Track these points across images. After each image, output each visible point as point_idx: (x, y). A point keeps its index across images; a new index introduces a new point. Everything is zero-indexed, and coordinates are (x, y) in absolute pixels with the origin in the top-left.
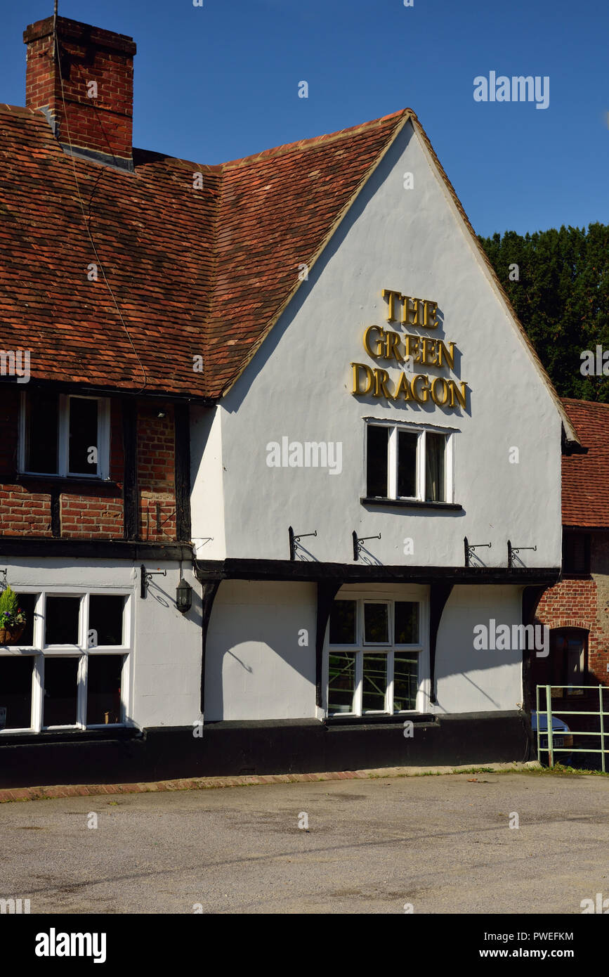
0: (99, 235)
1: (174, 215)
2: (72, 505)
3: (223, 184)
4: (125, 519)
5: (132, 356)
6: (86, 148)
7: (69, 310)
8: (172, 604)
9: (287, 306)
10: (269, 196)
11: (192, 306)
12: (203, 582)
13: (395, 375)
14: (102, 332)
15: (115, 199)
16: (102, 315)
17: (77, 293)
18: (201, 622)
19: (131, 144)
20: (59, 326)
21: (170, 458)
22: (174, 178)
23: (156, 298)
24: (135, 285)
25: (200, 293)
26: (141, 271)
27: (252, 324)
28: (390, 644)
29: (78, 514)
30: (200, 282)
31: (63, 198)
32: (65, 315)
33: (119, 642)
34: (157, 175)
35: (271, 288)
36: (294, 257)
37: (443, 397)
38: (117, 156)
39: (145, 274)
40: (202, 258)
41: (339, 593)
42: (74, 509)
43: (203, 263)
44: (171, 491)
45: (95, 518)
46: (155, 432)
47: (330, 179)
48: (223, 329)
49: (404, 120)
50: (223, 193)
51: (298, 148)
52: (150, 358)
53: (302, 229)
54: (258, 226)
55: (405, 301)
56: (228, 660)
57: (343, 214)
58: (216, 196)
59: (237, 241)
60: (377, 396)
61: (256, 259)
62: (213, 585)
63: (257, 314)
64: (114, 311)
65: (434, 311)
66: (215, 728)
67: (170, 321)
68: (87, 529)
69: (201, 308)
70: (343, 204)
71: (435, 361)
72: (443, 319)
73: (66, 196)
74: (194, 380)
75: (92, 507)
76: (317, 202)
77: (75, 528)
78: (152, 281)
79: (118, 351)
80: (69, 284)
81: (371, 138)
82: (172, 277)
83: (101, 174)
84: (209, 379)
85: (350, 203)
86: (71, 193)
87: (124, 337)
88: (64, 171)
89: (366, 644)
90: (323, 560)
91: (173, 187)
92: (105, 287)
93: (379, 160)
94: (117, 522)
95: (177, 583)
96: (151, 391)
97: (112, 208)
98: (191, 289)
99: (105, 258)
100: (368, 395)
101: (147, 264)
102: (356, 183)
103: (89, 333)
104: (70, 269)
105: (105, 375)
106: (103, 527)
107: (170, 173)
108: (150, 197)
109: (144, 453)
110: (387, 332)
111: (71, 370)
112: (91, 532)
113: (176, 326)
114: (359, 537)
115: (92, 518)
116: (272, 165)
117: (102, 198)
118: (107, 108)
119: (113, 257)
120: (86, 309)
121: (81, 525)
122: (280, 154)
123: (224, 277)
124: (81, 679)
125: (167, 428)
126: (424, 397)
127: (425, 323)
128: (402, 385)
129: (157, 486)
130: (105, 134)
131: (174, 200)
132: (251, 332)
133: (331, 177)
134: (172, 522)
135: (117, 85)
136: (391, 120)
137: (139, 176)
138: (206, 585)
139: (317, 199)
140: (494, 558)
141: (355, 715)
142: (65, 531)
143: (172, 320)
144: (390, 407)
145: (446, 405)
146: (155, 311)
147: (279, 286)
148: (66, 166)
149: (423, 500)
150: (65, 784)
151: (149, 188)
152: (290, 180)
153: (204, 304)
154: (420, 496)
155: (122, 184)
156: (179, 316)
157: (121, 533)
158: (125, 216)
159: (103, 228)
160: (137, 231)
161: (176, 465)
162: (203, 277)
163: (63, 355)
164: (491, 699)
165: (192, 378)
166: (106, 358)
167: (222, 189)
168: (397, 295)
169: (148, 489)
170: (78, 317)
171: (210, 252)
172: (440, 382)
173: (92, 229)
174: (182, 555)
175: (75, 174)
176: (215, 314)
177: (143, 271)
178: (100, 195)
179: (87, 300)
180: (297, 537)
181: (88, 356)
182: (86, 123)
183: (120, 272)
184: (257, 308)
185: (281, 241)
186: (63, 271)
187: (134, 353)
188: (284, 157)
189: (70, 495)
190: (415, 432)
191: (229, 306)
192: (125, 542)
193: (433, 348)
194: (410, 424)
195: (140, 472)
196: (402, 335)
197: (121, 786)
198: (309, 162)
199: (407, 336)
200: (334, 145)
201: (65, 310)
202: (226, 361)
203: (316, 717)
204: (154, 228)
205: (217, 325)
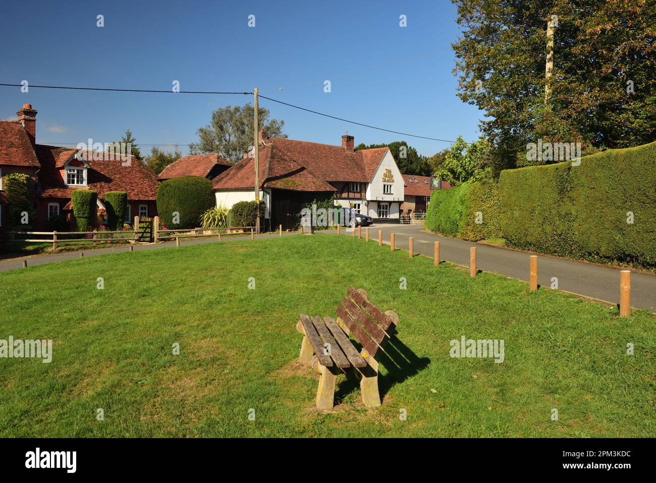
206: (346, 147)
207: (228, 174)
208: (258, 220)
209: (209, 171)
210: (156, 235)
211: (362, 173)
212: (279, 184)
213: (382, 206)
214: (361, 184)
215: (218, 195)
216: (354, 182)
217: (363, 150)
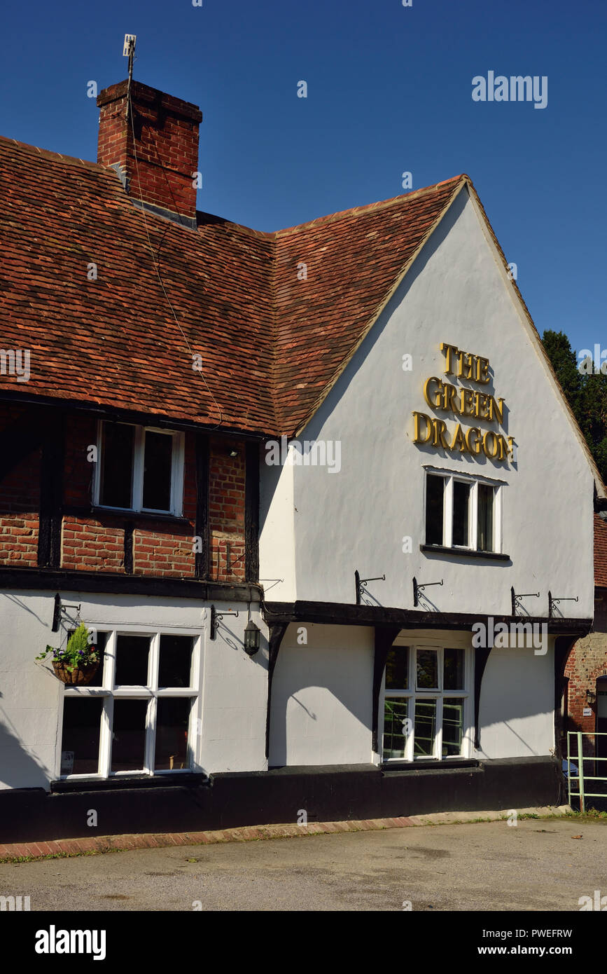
0: (169, 281)
1: (235, 271)
2: (145, 541)
3: (277, 249)
4: (196, 558)
5: (206, 393)
6: (154, 205)
7: (143, 346)
8: (241, 647)
9: (356, 352)
10: (325, 256)
11: (257, 353)
12: (270, 624)
13: (452, 426)
14: (176, 369)
15: (182, 251)
16: (174, 353)
17: (151, 331)
18: (267, 666)
19: (195, 204)
20: (135, 360)
21: (240, 498)
22: (233, 239)
23: (224, 342)
24: (205, 329)
25: (264, 341)
26: (209, 316)
27: (321, 369)
28: (439, 690)
29: (151, 550)
30: (263, 332)
31: (134, 245)
32: (140, 351)
33: (187, 684)
34: (218, 235)
35: (338, 335)
36: (360, 307)
37: (493, 450)
38: (182, 215)
39: (213, 320)
40: (263, 311)
41: (397, 638)
42: (148, 546)
43: (264, 315)
44: (241, 531)
45: (167, 556)
46: (227, 471)
47: (390, 238)
48: (290, 374)
49: (461, 185)
50: (277, 256)
51: (351, 215)
52: (222, 397)
53: (365, 282)
54: (317, 282)
55: (461, 355)
56: (291, 704)
57: (407, 268)
58: (272, 259)
59: (295, 296)
60: (435, 446)
61: (319, 311)
62: (281, 628)
63: (325, 359)
64: (186, 351)
65: (486, 368)
66: (279, 774)
67: (238, 365)
68: (159, 566)
69: (266, 356)
70: (407, 258)
71: (486, 415)
72: (493, 376)
73: (137, 243)
74: (266, 420)
75: (164, 544)
76: (379, 258)
77: (147, 565)
78: (219, 326)
79: (192, 388)
80: (143, 322)
81: (429, 201)
82: (238, 325)
83: (168, 228)
84: (281, 420)
85: (414, 257)
86: (141, 241)
87: (197, 376)
88: (135, 222)
89: (418, 689)
90: (386, 605)
91: (233, 247)
92: (177, 328)
93: (439, 220)
94: (189, 561)
95: (245, 626)
96: (227, 428)
97: (179, 259)
98: (255, 337)
99: (176, 302)
100: (427, 444)
101: (214, 311)
102: (419, 239)
103: (164, 369)
104: (142, 309)
105: (182, 409)
106: (175, 565)
107: (230, 235)
108: (214, 253)
109: (216, 492)
110: (445, 385)
111: (149, 402)
112: (163, 570)
113: (244, 369)
114: (418, 583)
115: (165, 555)
116: (326, 230)
117: (170, 249)
118: (174, 169)
119: (182, 302)
120: (160, 346)
121: (153, 562)
122: (334, 220)
123: (287, 328)
124: (150, 724)
125: (238, 467)
126: (477, 449)
127: (478, 378)
128: (458, 437)
129: (229, 526)
130: (172, 193)
131: (234, 259)
132: (321, 376)
133: (390, 236)
134: (241, 563)
135: (184, 148)
136: (448, 184)
137: (202, 234)
138: (273, 627)
139: (378, 256)
140: (537, 608)
141: (407, 761)
142: (137, 568)
143: (241, 363)
144: (447, 458)
145: (495, 458)
146: (224, 354)
147: (347, 333)
148: (136, 218)
149: (475, 550)
150: (132, 833)
151: (211, 245)
152: (346, 242)
153: (269, 351)
154: (472, 545)
155: (187, 239)
156: (246, 360)
157: (193, 572)
158: (191, 267)
159: (172, 275)
160: (203, 281)
161: (246, 506)
162: (266, 328)
163: (141, 387)
164: (527, 746)
165: (264, 418)
166: (182, 393)
167: (276, 253)
168: (454, 349)
169: (219, 529)
170: (152, 353)
171: (270, 307)
172: (491, 435)
173: (162, 275)
174: (251, 597)
175: (146, 225)
176: (280, 361)
177: (211, 317)
178: (168, 246)
179: (160, 338)
180: (363, 581)
181: (164, 390)
182: (155, 181)
183: (190, 316)
184: (325, 354)
185: (343, 294)
186: (136, 310)
187: (208, 391)
188: (338, 223)
189: (144, 531)
190: (469, 483)
191: (295, 353)
192: (196, 581)
193: (485, 403)
194: (465, 474)
195: (212, 510)
196: (458, 388)
197: (188, 835)
198: (365, 225)
199: (462, 389)
200: (390, 209)
201: (140, 345)
202: (296, 403)
203: (372, 762)
204: (218, 280)
205: (283, 371)
213: (414, 662)
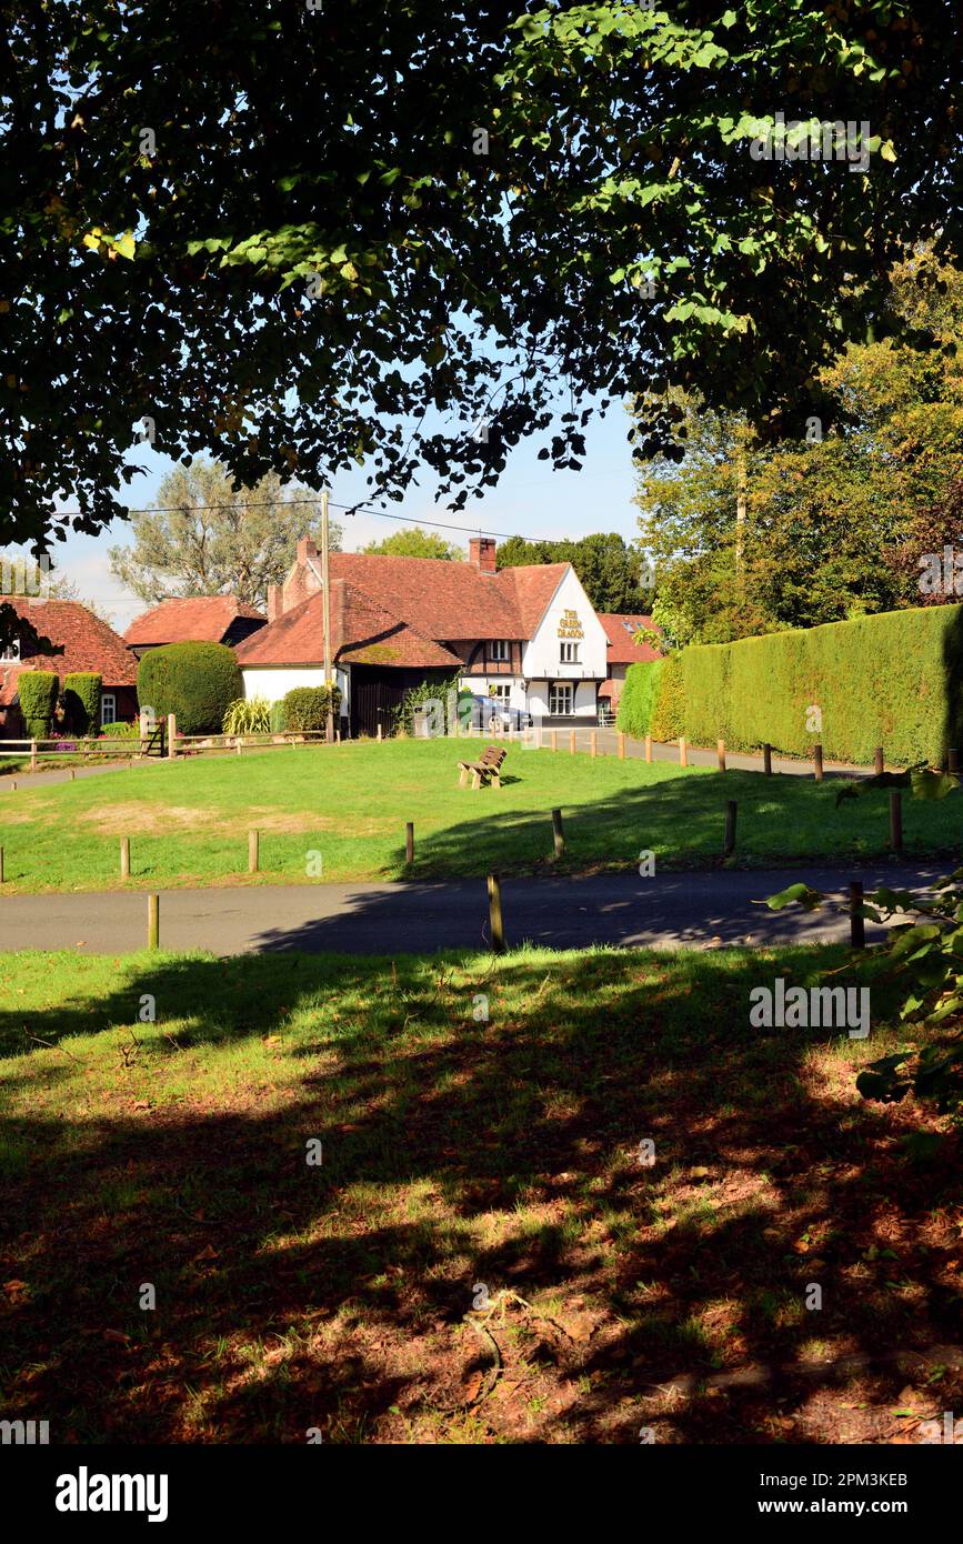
1: (507, 587)
8: (520, 687)
13: (567, 630)
28: (565, 698)
35: (538, 610)
37: (578, 635)
40: (516, 600)
46: (516, 648)
47: (550, 580)
59: (525, 595)
61: (532, 601)
62: (528, 683)
65: (575, 613)
71: (576, 626)
72: (578, 614)
84: (527, 635)
89: (559, 697)
95: (521, 683)
100: (561, 636)
110: (565, 619)
114: (559, 671)
123: (524, 605)
126: (574, 635)
127: (573, 617)
128: (568, 633)
130: (490, 567)
131: (506, 582)
135: (492, 552)
137: (498, 577)
139: (547, 586)
140: (590, 676)
141: (557, 714)
142: (500, 671)
145: (578, 638)
147: (541, 610)
149: (573, 661)
155: (496, 580)
160: (502, 594)
164: (588, 712)
168: (568, 610)
172: (578, 631)
180: (546, 671)
190: (571, 644)
193: (576, 622)
196: (569, 620)
203: (548, 714)
204: (505, 592)
206: (478, 563)
207: (265, 637)
208: (330, 718)
209: (224, 630)
210: (171, 745)
211: (515, 618)
212: (364, 656)
213: (558, 690)
214: (511, 643)
215: (246, 674)
216: (495, 641)
217: (515, 568)
